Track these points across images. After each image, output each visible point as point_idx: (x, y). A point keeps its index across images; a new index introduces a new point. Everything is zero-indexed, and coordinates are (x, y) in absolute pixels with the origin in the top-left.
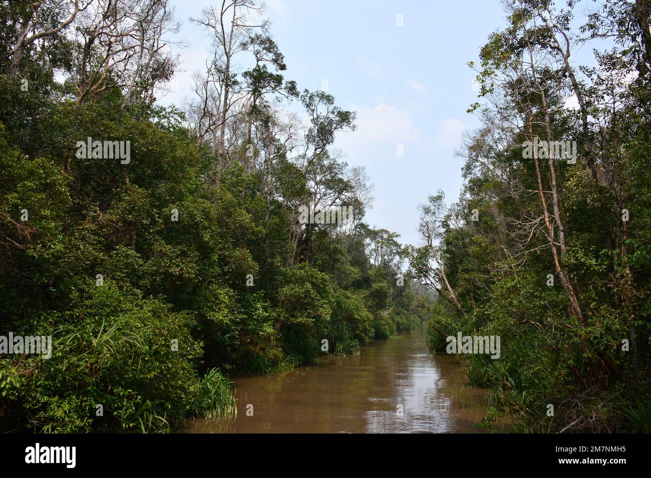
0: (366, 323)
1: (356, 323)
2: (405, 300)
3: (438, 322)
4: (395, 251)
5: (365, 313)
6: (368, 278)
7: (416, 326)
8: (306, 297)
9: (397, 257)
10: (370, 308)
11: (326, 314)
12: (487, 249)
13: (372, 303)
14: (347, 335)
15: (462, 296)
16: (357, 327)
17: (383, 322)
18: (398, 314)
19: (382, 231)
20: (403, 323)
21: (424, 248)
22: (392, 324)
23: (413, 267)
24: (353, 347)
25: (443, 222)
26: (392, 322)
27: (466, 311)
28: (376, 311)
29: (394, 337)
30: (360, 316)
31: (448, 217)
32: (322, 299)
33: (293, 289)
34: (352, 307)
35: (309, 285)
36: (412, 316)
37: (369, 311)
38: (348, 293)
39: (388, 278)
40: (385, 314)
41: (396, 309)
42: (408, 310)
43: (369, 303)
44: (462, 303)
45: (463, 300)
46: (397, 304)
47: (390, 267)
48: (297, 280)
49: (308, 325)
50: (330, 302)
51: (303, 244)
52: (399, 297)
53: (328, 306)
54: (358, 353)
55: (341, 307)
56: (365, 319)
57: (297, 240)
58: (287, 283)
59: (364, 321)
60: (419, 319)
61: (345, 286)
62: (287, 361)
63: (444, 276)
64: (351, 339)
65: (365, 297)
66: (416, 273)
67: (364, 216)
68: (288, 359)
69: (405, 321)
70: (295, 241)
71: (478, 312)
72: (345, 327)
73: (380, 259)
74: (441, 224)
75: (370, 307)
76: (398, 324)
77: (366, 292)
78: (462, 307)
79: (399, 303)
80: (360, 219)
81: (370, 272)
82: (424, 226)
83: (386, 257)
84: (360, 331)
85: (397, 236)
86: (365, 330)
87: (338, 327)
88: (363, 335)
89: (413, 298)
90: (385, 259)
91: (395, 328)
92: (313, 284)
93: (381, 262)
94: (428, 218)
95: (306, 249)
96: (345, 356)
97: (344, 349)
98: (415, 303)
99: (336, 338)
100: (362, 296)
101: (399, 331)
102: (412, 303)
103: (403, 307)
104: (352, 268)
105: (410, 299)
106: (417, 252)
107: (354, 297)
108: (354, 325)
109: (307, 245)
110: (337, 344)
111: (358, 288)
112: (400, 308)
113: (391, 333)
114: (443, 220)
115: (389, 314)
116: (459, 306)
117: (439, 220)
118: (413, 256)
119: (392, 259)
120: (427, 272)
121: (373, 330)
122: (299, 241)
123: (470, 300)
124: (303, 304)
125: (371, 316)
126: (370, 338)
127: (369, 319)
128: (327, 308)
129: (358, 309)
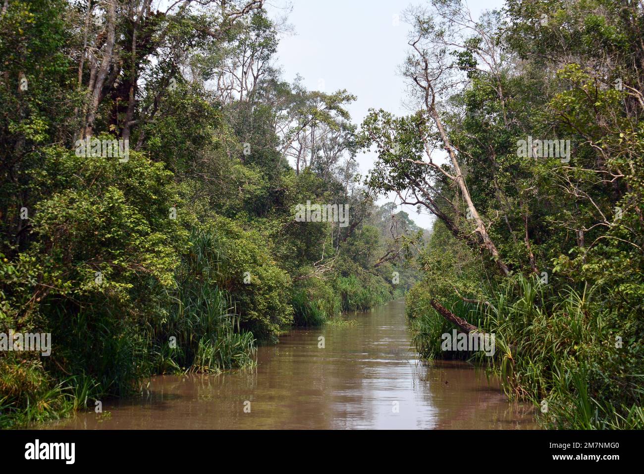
0: (274, 294)
1: (251, 293)
2: (360, 244)
3: (445, 292)
4: (341, 140)
5: (273, 271)
6: (282, 193)
7: (381, 300)
8: (108, 225)
9: (346, 154)
10: (283, 260)
11: (162, 271)
12: (596, 100)
13: (289, 249)
14: (227, 321)
15: (502, 230)
16: (253, 302)
17: (312, 292)
18: (345, 274)
19: (316, 95)
20: (355, 294)
21: (413, 120)
22: (332, 295)
23: (387, 162)
24: (240, 349)
25: (461, 55)
26: (331, 291)
27: (510, 267)
28: (298, 266)
29: (337, 324)
30: (261, 278)
31: (474, 44)
32: (153, 231)
33: (72, 201)
34: (240, 256)
35: (118, 194)
36: (374, 279)
37: (282, 268)
38: (234, 226)
39: (326, 194)
40: (316, 273)
41: (341, 262)
42: (365, 267)
43: (283, 250)
44: (501, 246)
45: (506, 240)
46: (342, 254)
47: (329, 175)
48: (88, 180)
49: (116, 300)
50: (175, 239)
51: (114, 98)
52: (349, 239)
53: (169, 249)
54: (253, 365)
55: (211, 256)
56: (272, 283)
57: (99, 85)
58: (60, 187)
59: (270, 289)
60: (388, 285)
61: (227, 210)
62: (55, 396)
63: (461, 182)
64: (235, 330)
65: (273, 236)
66: (393, 178)
67: (274, 51)
68: (58, 389)
69: (360, 290)
70: (94, 87)
71: (563, 265)
72: (222, 303)
73: (309, 158)
74: (455, 59)
75: (285, 258)
76: (345, 295)
77: (277, 224)
78: (503, 256)
79: (348, 251)
80: (266, 58)
81: (287, 180)
82: (418, 63)
83: (321, 153)
84: (259, 311)
85: (348, 99)
86: (272, 310)
87: (204, 304)
88: (267, 321)
89: (376, 242)
90: (320, 158)
91: (337, 303)
92: (129, 190)
93: (312, 163)
94: (426, 44)
95: (123, 109)
96: (219, 372)
97: (217, 355)
98: (381, 252)
99: (198, 328)
100: (267, 233)
101: (347, 309)
102: (375, 252)
103: (355, 259)
104: (246, 171)
105: (371, 243)
106: (396, 128)
107: (248, 233)
108: (247, 299)
109: (127, 98)
110: (201, 345)
111: (259, 215)
112: (350, 263)
113: (331, 314)
114: (462, 50)
115: (325, 274)
116: (496, 253)
117: (452, 48)
118: (388, 137)
119: (335, 159)
120: (419, 174)
121: (289, 309)
122: (106, 89)
123: (522, 239)
124: (103, 244)
125: (286, 278)
126: (283, 327)
127: (282, 285)
128: (168, 255)
129: (255, 262)
